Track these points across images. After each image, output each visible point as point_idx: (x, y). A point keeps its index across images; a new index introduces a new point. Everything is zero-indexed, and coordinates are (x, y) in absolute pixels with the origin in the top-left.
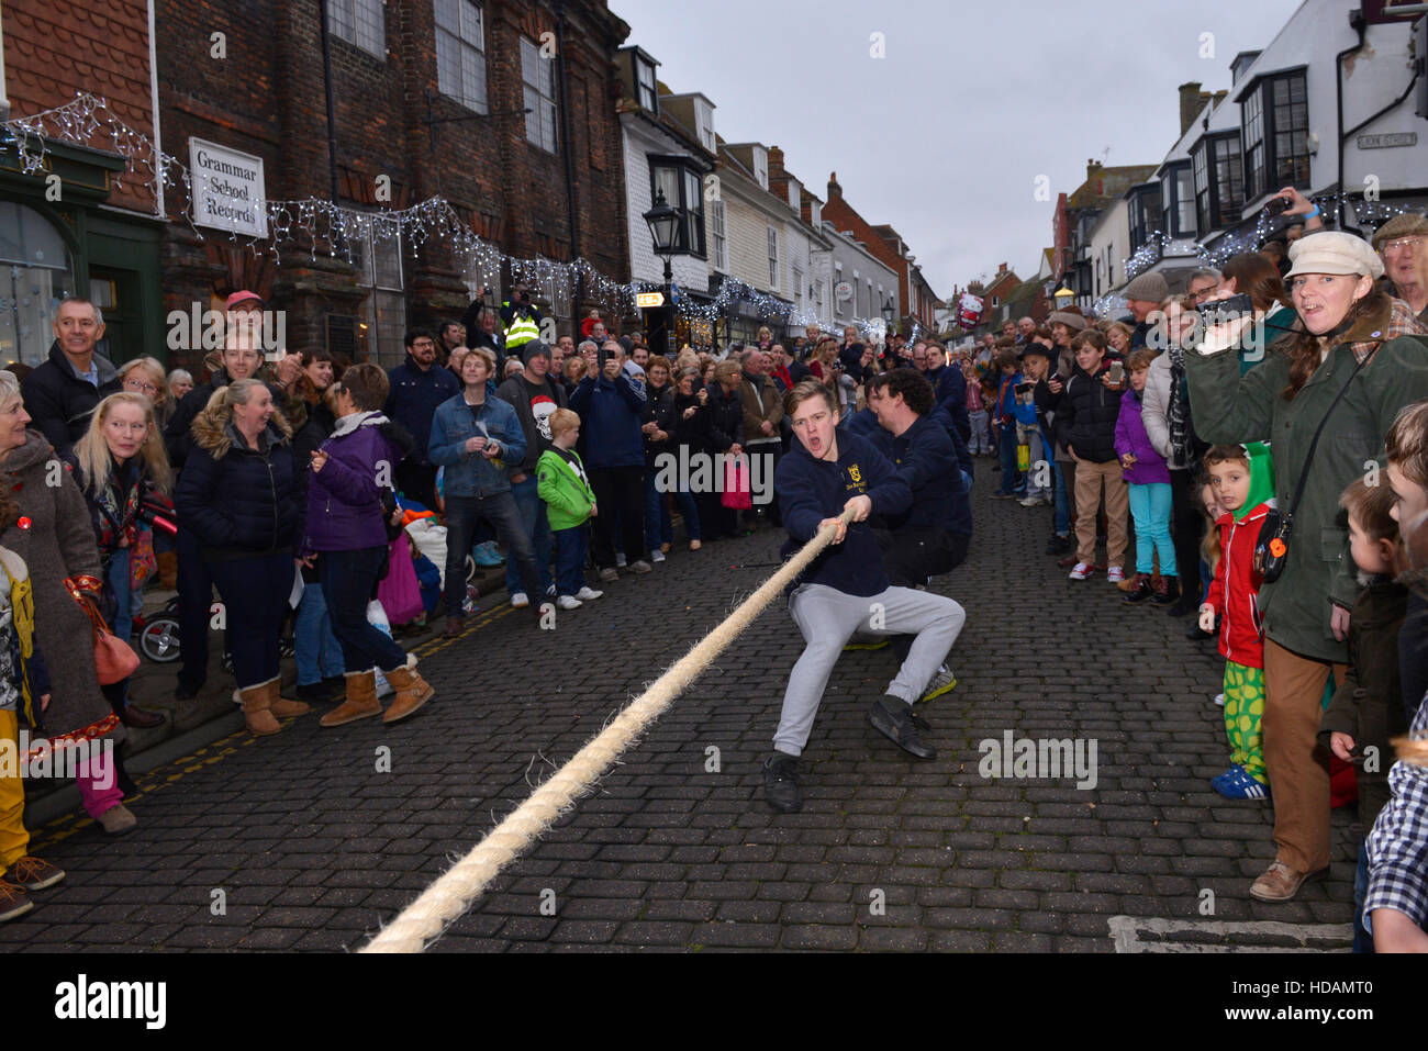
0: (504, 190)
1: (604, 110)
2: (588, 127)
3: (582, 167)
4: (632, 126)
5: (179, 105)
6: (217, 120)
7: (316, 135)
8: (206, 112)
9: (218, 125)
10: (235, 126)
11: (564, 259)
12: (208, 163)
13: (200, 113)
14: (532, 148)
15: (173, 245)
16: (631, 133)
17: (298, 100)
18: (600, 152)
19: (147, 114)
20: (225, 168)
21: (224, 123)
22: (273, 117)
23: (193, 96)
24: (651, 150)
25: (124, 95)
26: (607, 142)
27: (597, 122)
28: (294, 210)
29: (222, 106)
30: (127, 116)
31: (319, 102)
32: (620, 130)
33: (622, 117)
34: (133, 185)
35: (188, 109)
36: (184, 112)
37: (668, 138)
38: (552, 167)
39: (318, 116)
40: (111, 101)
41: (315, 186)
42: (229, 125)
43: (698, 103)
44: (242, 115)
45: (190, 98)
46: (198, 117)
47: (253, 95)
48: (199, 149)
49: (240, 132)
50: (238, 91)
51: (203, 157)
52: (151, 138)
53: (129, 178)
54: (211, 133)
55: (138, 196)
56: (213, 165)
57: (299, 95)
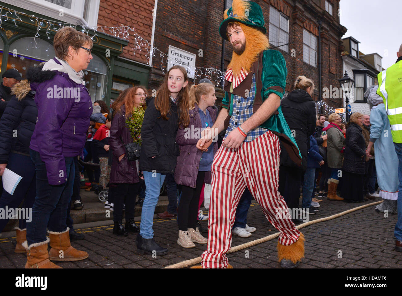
0: (293, 75)
1: (336, 55)
2: (329, 60)
3: (326, 71)
4: (346, 60)
5: (166, 35)
6: (180, 41)
7: (216, 49)
8: (177, 39)
9: (181, 43)
10: (187, 44)
11: (316, 100)
12: (175, 54)
13: (174, 39)
14: (305, 64)
15: (152, 74)
16: (347, 63)
17: (211, 38)
18: (334, 68)
19: (150, 35)
20: (181, 56)
21: (182, 42)
22: (202, 43)
23: (172, 34)
24: (354, 69)
25: (142, 28)
26: (337, 65)
27: (333, 59)
28: (204, 71)
29: (182, 38)
30: (142, 34)
31: (219, 40)
32: (342, 62)
33: (343, 57)
34: (141, 55)
35: (169, 37)
36: (168, 38)
37: (361, 65)
38: (313, 70)
39: (218, 44)
40: (137, 30)
41: (214, 65)
42: (185, 43)
43: (375, 57)
44: (190, 41)
45: (171, 34)
46: (173, 40)
47: (196, 36)
48: (172, 49)
49: (189, 46)
50: (191, 34)
51: (173, 51)
52: (150, 42)
53: (140, 52)
54: (177, 45)
55: (142, 58)
56: (176, 54)
57: (211, 37)
